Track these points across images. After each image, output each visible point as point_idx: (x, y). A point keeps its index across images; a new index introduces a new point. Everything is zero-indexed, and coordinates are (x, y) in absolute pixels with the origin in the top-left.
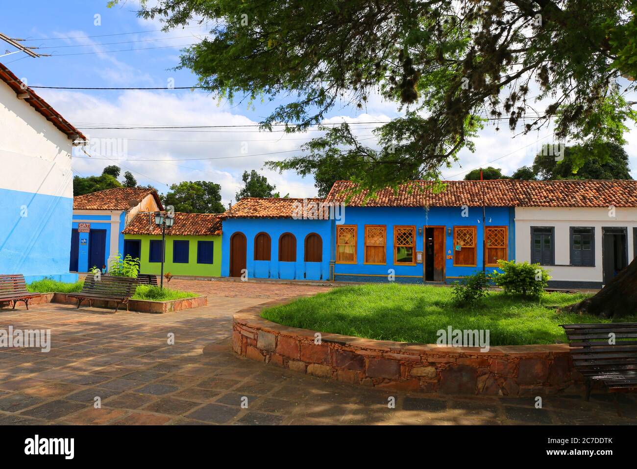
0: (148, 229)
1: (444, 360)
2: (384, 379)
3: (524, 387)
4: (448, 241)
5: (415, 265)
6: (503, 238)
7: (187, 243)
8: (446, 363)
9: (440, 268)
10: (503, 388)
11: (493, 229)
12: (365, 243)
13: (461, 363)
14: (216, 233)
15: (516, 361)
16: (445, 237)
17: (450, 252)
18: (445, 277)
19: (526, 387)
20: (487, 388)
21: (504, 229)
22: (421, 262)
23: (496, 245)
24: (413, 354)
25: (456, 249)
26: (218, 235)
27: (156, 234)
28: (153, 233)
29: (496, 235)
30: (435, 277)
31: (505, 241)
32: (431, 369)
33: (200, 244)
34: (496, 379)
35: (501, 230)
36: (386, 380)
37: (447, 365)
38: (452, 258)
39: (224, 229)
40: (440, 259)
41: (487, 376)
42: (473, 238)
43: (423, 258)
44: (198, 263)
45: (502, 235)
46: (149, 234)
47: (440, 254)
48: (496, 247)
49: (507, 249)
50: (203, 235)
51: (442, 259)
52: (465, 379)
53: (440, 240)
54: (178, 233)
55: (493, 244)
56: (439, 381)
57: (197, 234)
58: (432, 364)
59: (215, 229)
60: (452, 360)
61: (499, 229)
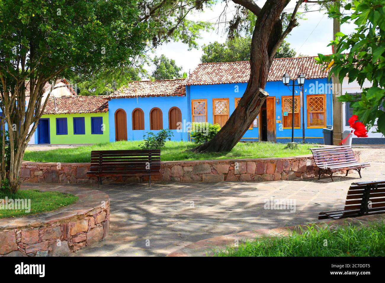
0: (54, 110)
1: (45, 168)
2: (26, 178)
3: (79, 180)
4: (278, 109)
5: (252, 129)
6: (323, 104)
7: (83, 119)
8: (46, 169)
9: (272, 130)
10: (69, 180)
11: (314, 97)
12: (213, 113)
13: (52, 169)
14: (103, 111)
15: (75, 168)
16: (275, 105)
17: (279, 117)
18: (276, 138)
19: (81, 180)
20: (63, 180)
21: (323, 97)
22: (257, 126)
23: (317, 111)
24: (34, 166)
25: (284, 115)
26: (105, 112)
27: (59, 113)
28: (57, 113)
29: (316, 102)
30: (268, 138)
31: (324, 107)
32: (41, 172)
33: (93, 119)
34: (67, 176)
35: (321, 98)
36: (27, 178)
37: (47, 170)
38: (281, 122)
39: (109, 107)
40: (272, 123)
41: (62, 175)
42: (298, 105)
43: (258, 123)
44: (92, 134)
45: (321, 102)
46: (54, 113)
47: (271, 120)
48: (316, 112)
49: (326, 113)
50: (94, 112)
51: (273, 123)
52: (54, 176)
53: (272, 108)
54: (75, 112)
55: (314, 109)
56: (44, 177)
57: (89, 112)
58: (42, 170)
59: (104, 108)
60: (48, 168)
61: (318, 97)
